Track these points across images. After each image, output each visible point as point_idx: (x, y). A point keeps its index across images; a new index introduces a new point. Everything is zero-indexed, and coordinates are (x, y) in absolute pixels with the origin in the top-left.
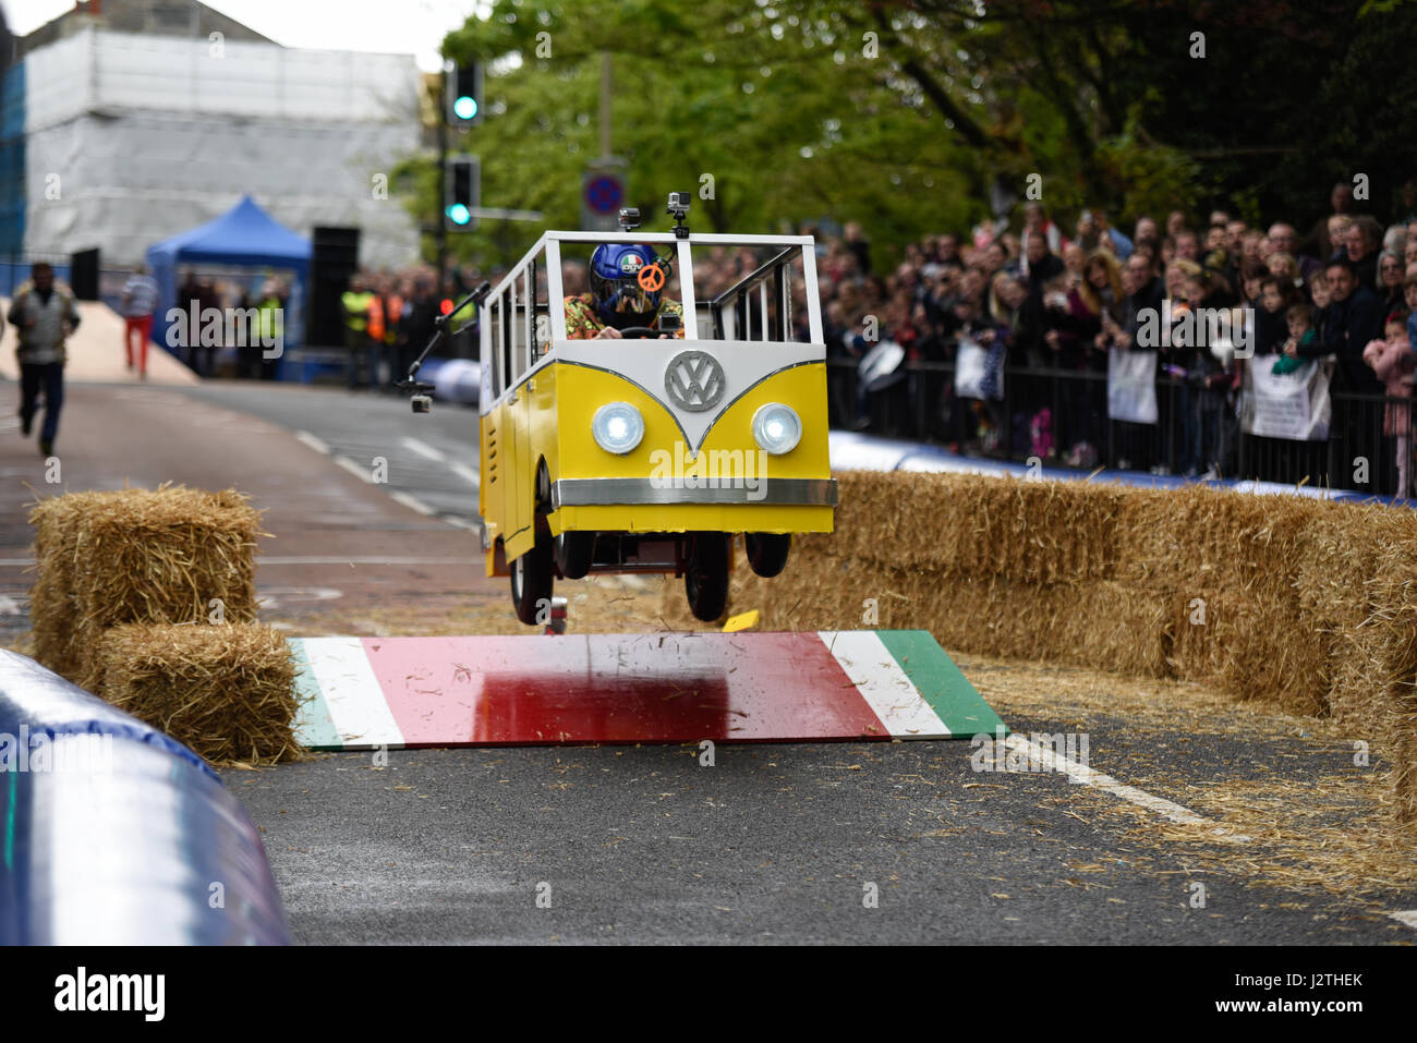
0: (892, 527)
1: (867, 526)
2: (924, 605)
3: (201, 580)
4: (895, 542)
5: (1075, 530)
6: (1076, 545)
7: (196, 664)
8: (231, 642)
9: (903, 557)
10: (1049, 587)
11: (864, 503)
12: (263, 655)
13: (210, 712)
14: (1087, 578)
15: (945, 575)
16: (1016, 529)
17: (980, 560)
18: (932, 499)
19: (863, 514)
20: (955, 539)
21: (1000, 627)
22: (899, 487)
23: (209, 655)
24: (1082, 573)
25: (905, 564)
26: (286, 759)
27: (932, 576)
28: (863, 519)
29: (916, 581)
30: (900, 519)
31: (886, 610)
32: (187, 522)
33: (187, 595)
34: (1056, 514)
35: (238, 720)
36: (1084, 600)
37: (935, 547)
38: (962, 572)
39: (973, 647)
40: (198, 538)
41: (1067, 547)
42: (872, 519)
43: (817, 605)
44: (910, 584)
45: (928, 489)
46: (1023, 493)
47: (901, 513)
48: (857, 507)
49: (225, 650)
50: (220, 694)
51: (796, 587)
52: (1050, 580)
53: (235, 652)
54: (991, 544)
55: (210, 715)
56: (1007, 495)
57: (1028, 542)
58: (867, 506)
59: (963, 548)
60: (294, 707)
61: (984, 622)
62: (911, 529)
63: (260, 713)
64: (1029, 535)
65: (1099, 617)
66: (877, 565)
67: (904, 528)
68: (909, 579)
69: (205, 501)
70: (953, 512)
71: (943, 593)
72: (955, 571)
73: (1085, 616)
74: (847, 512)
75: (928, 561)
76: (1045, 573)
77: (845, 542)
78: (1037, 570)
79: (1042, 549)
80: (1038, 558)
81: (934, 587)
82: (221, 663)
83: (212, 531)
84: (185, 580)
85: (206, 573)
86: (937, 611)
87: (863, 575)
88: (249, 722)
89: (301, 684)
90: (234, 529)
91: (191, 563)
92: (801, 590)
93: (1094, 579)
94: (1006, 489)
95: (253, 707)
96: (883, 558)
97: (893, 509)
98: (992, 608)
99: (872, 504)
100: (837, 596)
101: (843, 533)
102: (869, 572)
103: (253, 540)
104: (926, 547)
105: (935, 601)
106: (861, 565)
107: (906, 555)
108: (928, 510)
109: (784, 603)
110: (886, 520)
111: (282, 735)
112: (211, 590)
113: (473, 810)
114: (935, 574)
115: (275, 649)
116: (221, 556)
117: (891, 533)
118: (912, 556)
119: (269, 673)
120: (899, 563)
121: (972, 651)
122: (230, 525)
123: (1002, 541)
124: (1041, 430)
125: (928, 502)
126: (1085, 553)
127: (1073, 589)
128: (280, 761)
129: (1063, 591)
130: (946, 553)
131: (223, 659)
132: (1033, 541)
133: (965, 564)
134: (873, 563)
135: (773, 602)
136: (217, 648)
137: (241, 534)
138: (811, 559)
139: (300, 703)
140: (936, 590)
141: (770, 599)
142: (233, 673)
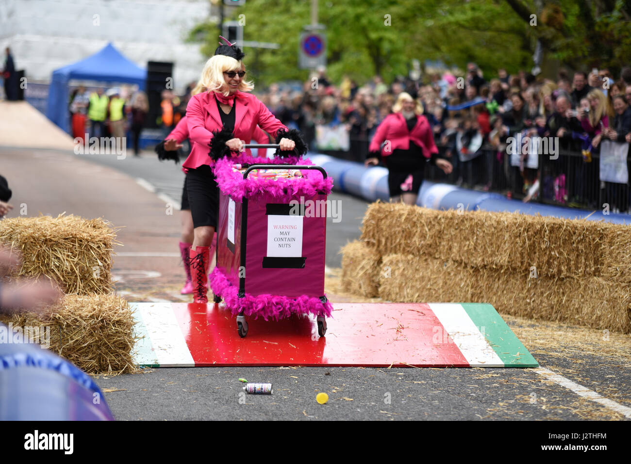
0: (472, 243)
1: (458, 243)
2: (490, 288)
3: (82, 270)
4: (473, 252)
5: (577, 247)
6: (578, 256)
7: (78, 318)
8: (98, 305)
9: (478, 261)
10: (563, 279)
11: (456, 229)
12: (115, 313)
13: (86, 345)
14: (584, 275)
15: (502, 271)
16: (543, 246)
17: (522, 263)
18: (495, 228)
19: (456, 236)
20: (508, 251)
21: (533, 301)
22: (476, 221)
23: (85, 312)
24: (581, 272)
25: (479, 265)
26: (127, 372)
27: (495, 271)
28: (456, 238)
29: (486, 274)
30: (477, 239)
31: (468, 291)
32: (74, 237)
33: (73, 277)
34: (567, 238)
35: (100, 349)
36: (582, 287)
37: (497, 256)
38: (512, 271)
39: (518, 313)
40: (80, 245)
41: (573, 257)
42: (461, 238)
43: (429, 286)
44: (483, 275)
45: (493, 222)
46: (547, 226)
47: (477, 235)
48: (453, 232)
49: (94, 309)
50: (91, 335)
51: (417, 276)
52: (562, 276)
53: (100, 311)
54: (529, 255)
55: (85, 347)
56: (538, 227)
57: (550, 253)
58: (458, 231)
59: (512, 256)
60: (132, 343)
61: (524, 299)
62: (483, 244)
63: (112, 345)
64: (551, 250)
65: (591, 297)
66: (463, 264)
67: (479, 244)
68: (482, 273)
69: (84, 224)
70: (507, 236)
71: (501, 282)
72: (508, 269)
73: (583, 297)
74: (446, 234)
75: (492, 263)
76: (560, 271)
77: (445, 251)
78: (555, 270)
79: (558, 257)
80: (555, 263)
81: (496, 278)
82: (92, 317)
83: (88, 242)
84: (72, 269)
85: (85, 265)
86: (497, 291)
87: (454, 270)
88: (107, 351)
89: (137, 330)
90: (101, 241)
91: (76, 259)
92: (419, 278)
93: (588, 276)
94: (538, 223)
95: (109, 342)
96: (467, 261)
97: (473, 233)
98: (528, 291)
99: (461, 230)
100: (441, 282)
101: (444, 246)
102: (459, 268)
103: (111, 247)
104: (491, 256)
105: (496, 285)
106: (454, 264)
107: (480, 259)
108: (493, 234)
109: (410, 285)
110: (468, 240)
111: (125, 358)
112: (87, 275)
113: (232, 403)
114: (496, 270)
115: (123, 310)
116: (93, 256)
117: (471, 247)
118: (483, 260)
119: (119, 323)
120: (476, 263)
121: (517, 315)
122: (98, 239)
123: (535, 253)
124: (559, 187)
125: (493, 229)
126: (583, 261)
127: (576, 281)
128: (124, 372)
129: (570, 282)
130: (503, 259)
131: (93, 315)
132: (553, 253)
133: (513, 266)
134: (461, 263)
135: (404, 284)
136: (90, 308)
137: (105, 244)
138: (426, 260)
139: (135, 340)
140: (497, 280)
141: (402, 283)
142: (99, 323)
